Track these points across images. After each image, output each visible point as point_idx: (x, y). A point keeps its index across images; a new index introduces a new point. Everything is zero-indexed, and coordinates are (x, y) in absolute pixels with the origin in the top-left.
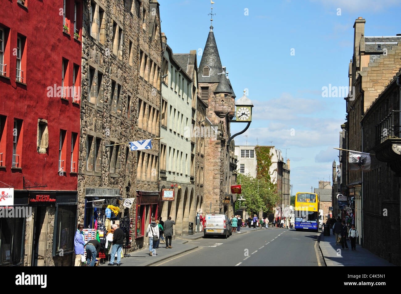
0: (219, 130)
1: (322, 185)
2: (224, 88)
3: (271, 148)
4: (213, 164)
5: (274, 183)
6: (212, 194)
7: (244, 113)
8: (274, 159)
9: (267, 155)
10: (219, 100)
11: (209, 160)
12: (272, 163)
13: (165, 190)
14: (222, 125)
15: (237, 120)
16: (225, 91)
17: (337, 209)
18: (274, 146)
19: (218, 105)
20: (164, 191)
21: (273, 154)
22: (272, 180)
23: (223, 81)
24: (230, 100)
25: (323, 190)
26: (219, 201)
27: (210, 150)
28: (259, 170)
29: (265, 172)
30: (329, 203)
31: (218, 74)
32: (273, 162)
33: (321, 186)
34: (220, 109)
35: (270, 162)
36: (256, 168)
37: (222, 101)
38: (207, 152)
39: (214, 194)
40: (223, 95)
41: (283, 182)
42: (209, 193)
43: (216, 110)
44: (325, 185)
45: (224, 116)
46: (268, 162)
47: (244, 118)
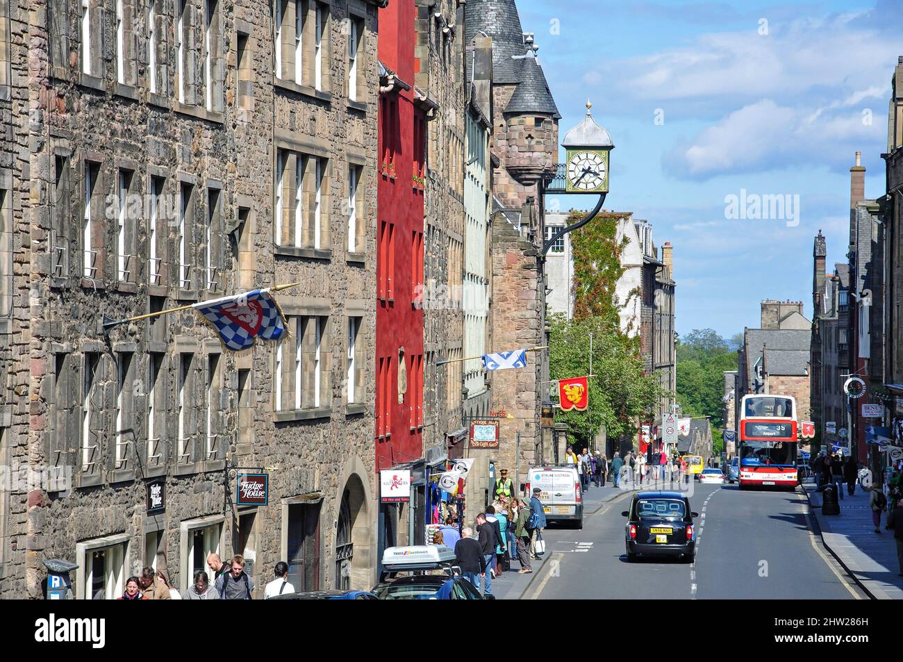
0: (526, 224)
1: (771, 315)
2: (530, 100)
3: (620, 218)
4: (515, 324)
5: (631, 335)
6: (515, 407)
7: (589, 168)
8: (632, 256)
9: (608, 244)
10: (521, 134)
11: (504, 311)
12: (624, 270)
13: (476, 424)
14: (533, 207)
15: (570, 189)
16: (538, 110)
17: (830, 408)
18: (630, 214)
19: (515, 149)
20: (475, 426)
21: (626, 240)
22: (623, 324)
23: (529, 80)
24: (549, 135)
25: (776, 333)
26: (533, 425)
27: (506, 286)
28: (581, 292)
29: (601, 300)
30: (798, 382)
31: (514, 57)
32: (629, 267)
33: (770, 319)
34: (522, 161)
35: (618, 266)
36: (571, 284)
37: (527, 138)
38: (500, 290)
39: (520, 406)
40: (530, 120)
41: (657, 328)
42: (507, 403)
43: (511, 164)
44: (782, 315)
45: (534, 180)
46: (610, 267)
47: (590, 183)
